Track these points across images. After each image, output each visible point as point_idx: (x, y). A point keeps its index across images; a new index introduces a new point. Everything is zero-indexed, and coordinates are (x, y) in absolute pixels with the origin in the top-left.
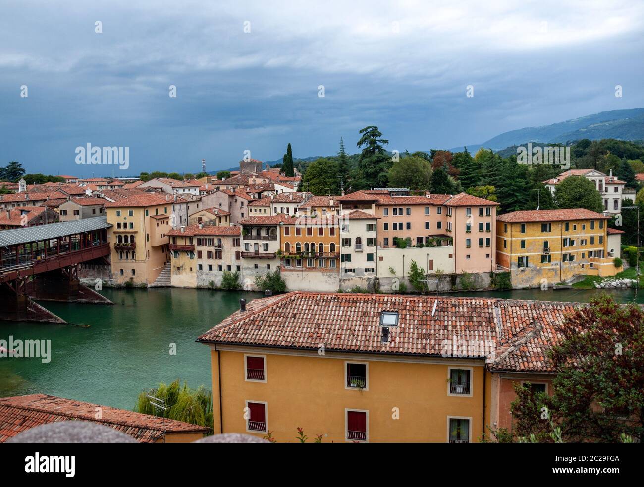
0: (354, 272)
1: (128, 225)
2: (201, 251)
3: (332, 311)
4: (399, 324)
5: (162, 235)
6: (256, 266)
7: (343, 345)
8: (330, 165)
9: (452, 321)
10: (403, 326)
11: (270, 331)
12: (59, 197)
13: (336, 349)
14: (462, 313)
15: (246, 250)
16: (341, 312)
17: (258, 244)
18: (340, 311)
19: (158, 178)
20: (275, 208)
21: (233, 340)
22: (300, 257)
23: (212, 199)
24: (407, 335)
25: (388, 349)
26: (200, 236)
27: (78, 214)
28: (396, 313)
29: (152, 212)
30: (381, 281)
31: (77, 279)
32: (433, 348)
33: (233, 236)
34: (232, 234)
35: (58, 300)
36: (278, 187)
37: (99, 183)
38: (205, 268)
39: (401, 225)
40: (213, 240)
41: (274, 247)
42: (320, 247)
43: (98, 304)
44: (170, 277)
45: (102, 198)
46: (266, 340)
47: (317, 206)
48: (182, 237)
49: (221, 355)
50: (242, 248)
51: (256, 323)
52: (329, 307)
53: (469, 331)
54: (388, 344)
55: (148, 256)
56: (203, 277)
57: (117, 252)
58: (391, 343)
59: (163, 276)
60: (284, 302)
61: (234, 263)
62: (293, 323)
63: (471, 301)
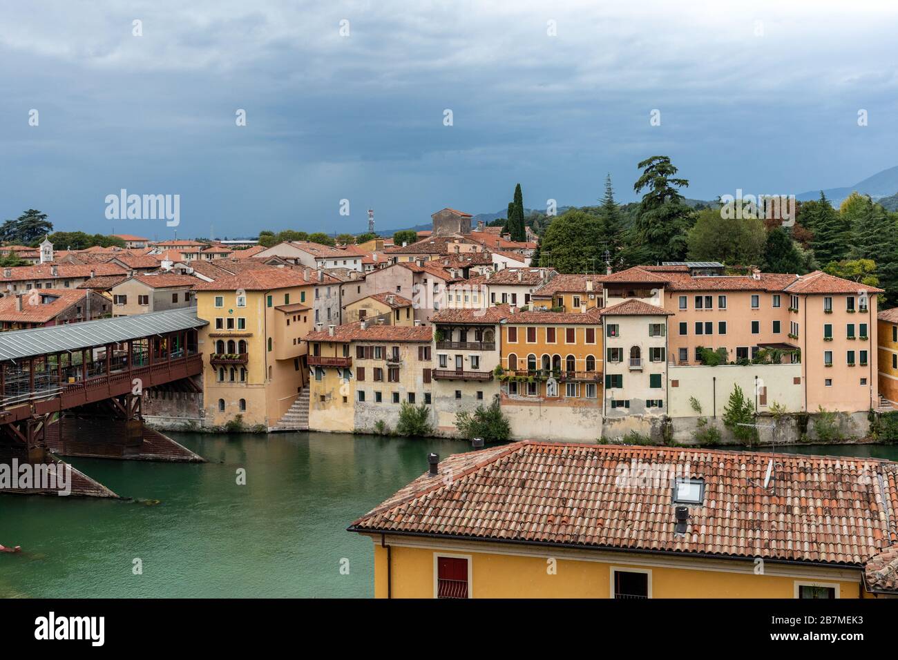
0: (627, 406)
1: (236, 323)
2: (364, 368)
3: (588, 476)
4: (705, 501)
5: (295, 340)
6: (458, 395)
7: (607, 538)
8: (588, 222)
9: (800, 498)
10: (713, 504)
11: (480, 511)
12: (113, 273)
13: (595, 544)
14: (817, 484)
15: (441, 366)
16: (604, 478)
17: (462, 356)
18: (601, 476)
19: (290, 242)
20: (493, 294)
21: (414, 527)
22: (535, 379)
23: (384, 277)
24: (720, 521)
25: (687, 546)
26: (362, 341)
27: (146, 302)
28: (701, 482)
29: (279, 300)
30: (674, 423)
31: (141, 419)
32: (767, 546)
33: (419, 342)
34: (418, 339)
35: (103, 456)
36: (497, 259)
37: (185, 248)
38: (370, 397)
39: (709, 327)
40: (384, 349)
41: (490, 361)
42: (568, 363)
43: (176, 461)
44: (308, 413)
45: (191, 275)
46: (473, 528)
47: (564, 292)
48: (331, 344)
49: (393, 555)
50: (434, 364)
51: (456, 497)
52: (583, 468)
53: (832, 517)
54: (687, 536)
55: (270, 378)
56: (366, 414)
57: (215, 370)
58: (691, 535)
59: (295, 412)
60: (505, 460)
61: (420, 389)
62: (520, 496)
63: (834, 463)
